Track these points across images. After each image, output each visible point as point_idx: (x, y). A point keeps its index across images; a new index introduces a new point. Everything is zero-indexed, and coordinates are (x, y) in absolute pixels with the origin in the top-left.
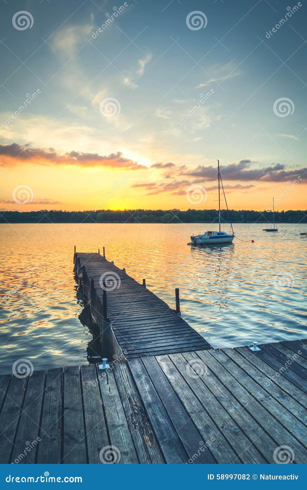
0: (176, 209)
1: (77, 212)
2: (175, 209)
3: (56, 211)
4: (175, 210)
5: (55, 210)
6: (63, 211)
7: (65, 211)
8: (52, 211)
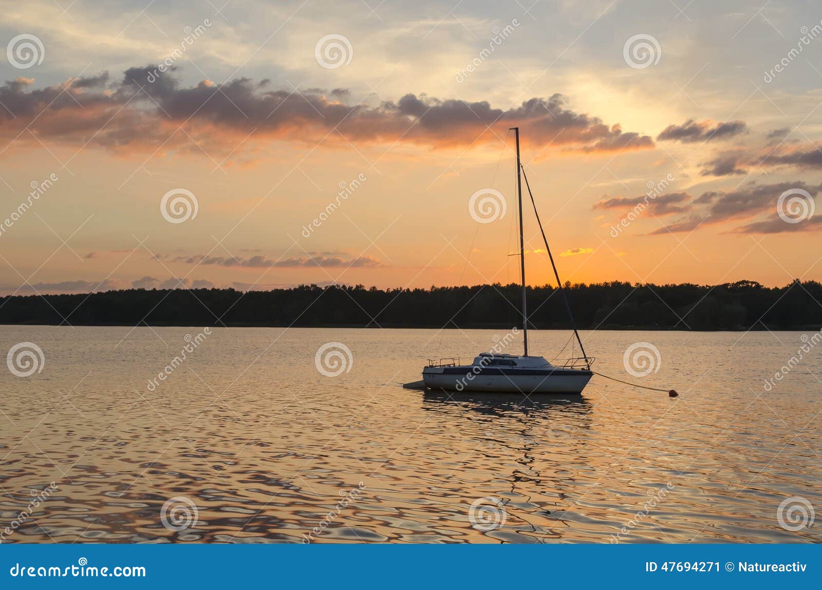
0: (747, 282)
1: (411, 290)
2: (743, 282)
3: (344, 287)
4: (745, 285)
5: (341, 286)
6: (368, 290)
7: (374, 288)
8: (333, 287)
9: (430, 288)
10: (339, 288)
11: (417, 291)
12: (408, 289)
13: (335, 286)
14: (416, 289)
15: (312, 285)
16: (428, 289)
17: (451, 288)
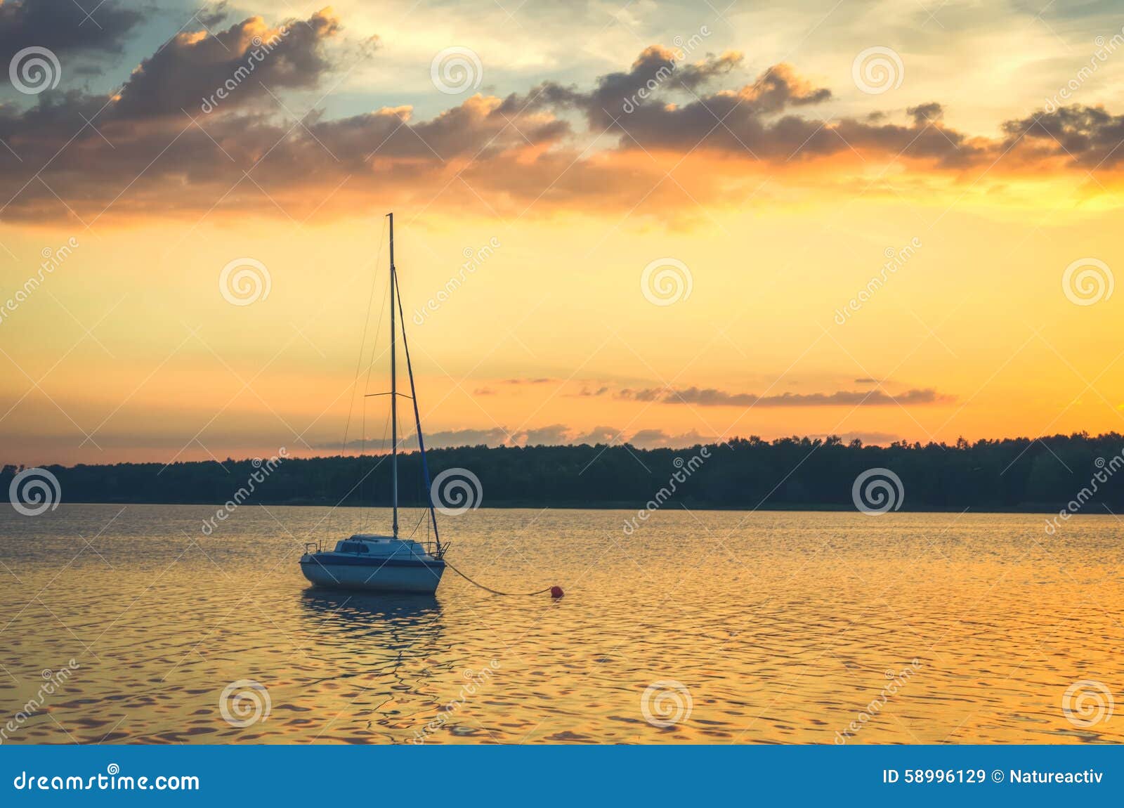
9: (956, 442)
10: (797, 442)
11: (932, 446)
12: (918, 443)
13: (790, 440)
14: (931, 443)
15: (752, 438)
16: (951, 443)
17: (998, 441)
